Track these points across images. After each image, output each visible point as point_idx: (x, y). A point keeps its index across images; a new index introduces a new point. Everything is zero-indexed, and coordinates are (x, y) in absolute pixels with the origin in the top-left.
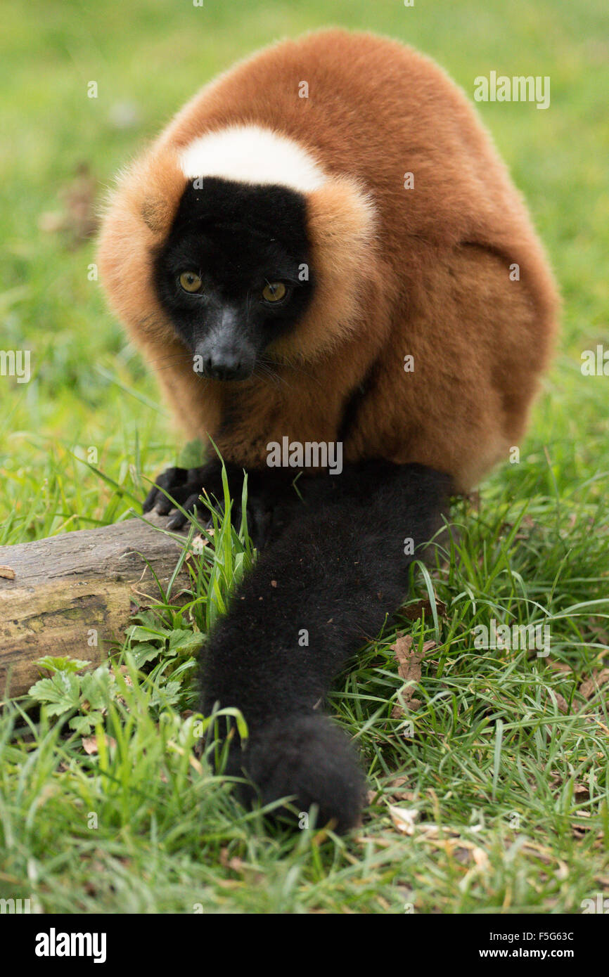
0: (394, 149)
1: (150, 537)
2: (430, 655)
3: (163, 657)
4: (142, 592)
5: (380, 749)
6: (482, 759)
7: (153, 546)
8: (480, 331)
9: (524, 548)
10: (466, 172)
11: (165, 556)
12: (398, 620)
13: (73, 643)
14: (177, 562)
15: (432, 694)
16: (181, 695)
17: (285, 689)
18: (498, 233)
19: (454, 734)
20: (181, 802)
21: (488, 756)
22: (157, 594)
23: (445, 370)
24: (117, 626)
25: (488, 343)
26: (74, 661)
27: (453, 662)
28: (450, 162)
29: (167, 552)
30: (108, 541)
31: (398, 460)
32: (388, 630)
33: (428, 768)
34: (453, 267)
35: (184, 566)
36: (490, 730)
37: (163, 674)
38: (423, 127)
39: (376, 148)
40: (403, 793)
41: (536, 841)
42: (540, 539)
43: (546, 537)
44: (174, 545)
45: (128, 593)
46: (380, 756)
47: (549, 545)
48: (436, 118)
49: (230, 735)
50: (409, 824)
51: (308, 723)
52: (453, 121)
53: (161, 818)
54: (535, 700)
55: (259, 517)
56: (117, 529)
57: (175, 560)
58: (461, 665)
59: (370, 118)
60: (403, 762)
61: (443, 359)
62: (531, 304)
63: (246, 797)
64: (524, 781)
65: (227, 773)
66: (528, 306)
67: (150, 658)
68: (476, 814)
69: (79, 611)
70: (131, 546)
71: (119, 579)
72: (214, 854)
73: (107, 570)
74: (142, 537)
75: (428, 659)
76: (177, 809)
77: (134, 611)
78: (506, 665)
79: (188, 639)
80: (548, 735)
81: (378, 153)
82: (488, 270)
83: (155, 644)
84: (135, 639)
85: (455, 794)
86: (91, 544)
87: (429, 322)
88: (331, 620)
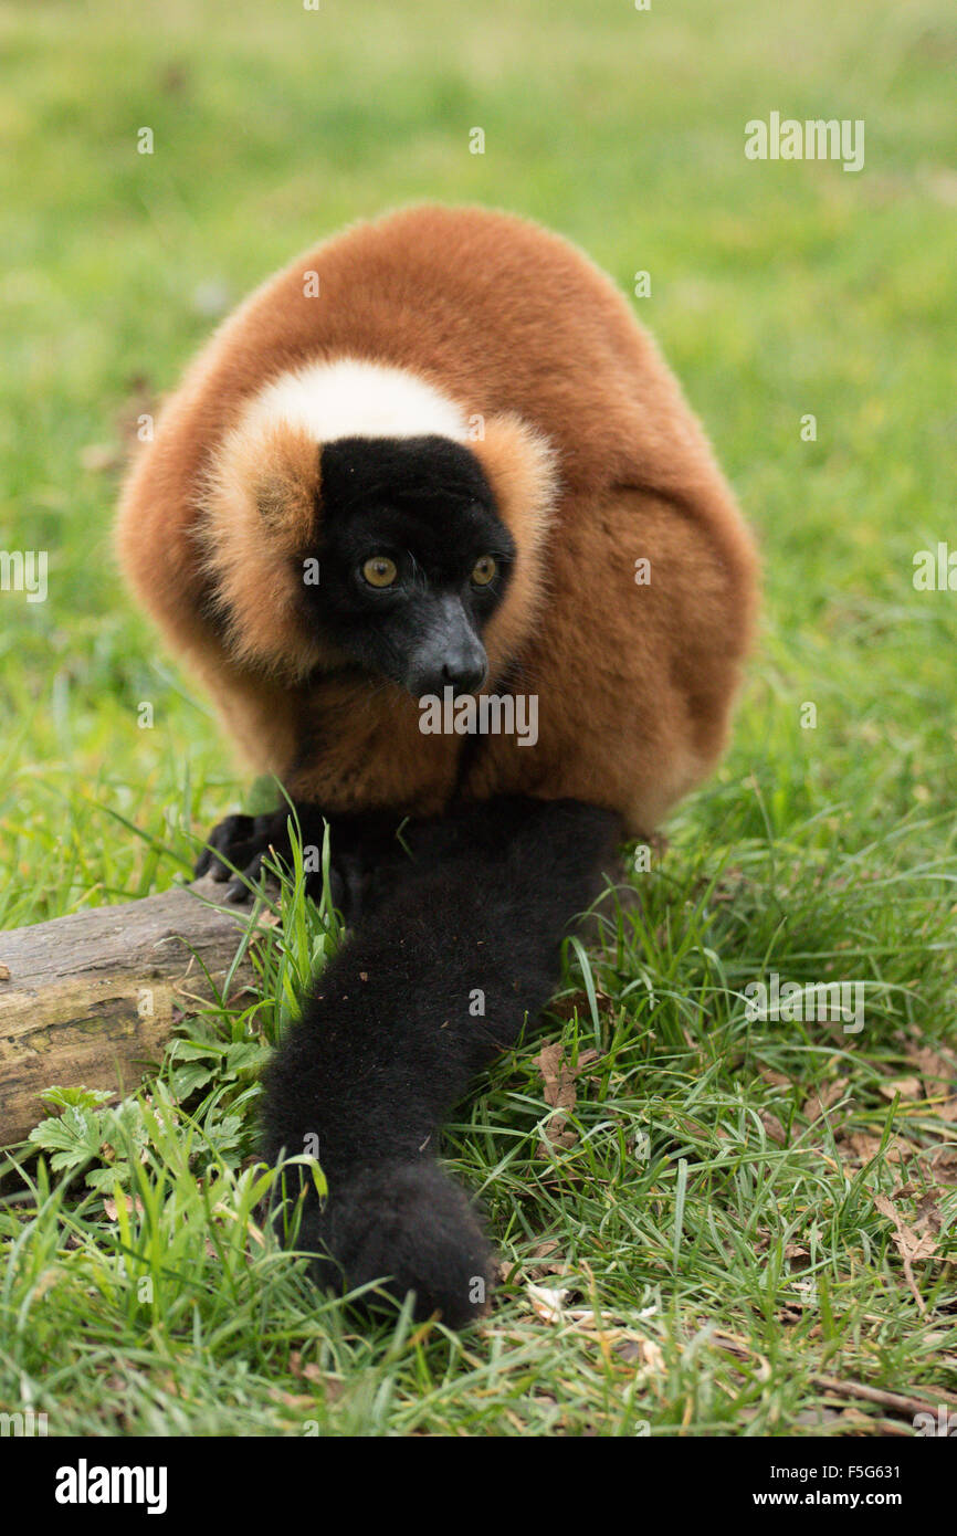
0: (523, 369)
1: (202, 915)
2: (589, 1070)
3: (218, 1082)
4: (189, 992)
5: (520, 1203)
6: (661, 1213)
7: (204, 926)
8: (650, 609)
9: (727, 913)
10: (620, 394)
11: (222, 940)
12: (545, 1020)
13: (92, 1066)
14: (237, 949)
15: (589, 1124)
16: (242, 1134)
17: (381, 1124)
18: (665, 473)
19: (622, 1180)
20: (235, 1288)
21: (670, 1209)
22: (211, 994)
23: (603, 666)
24: (154, 1040)
25: (662, 624)
26: (91, 1092)
27: (622, 1078)
28: (598, 382)
29: (224, 935)
30: (142, 921)
31: (544, 794)
32: (531, 1035)
33: (584, 1229)
34: (608, 522)
35: (247, 954)
36: (670, 1173)
37: (218, 1106)
38: (556, 336)
39: (500, 368)
40: (551, 1265)
41: (733, 1328)
42: (751, 899)
43: (758, 896)
44: (234, 924)
45: (169, 994)
46: (520, 1213)
47: (761, 907)
48: (574, 321)
49: (303, 1193)
50: (554, 1310)
51: (410, 1173)
52: (599, 323)
53: (207, 1310)
54: (737, 1129)
55: (355, 882)
56: (155, 903)
57: (235, 945)
58: (636, 1080)
59: (485, 325)
60: (551, 1220)
61: (600, 651)
62: (721, 564)
63: (327, 1278)
64: (718, 1243)
65: (299, 1247)
66: (716, 568)
67: (200, 1083)
68: (649, 1293)
69: (100, 1021)
70: (174, 928)
71: (156, 975)
72: (283, 1359)
73: (139, 963)
74: (189, 914)
75: (587, 1074)
76: (230, 1299)
77: (177, 1019)
78: (696, 1080)
79: (253, 1056)
80: (754, 1179)
81: (503, 374)
82: (660, 523)
83: (207, 1064)
84: (179, 1057)
85: (622, 1265)
86: (118, 926)
87: (578, 600)
88: (445, 1024)
